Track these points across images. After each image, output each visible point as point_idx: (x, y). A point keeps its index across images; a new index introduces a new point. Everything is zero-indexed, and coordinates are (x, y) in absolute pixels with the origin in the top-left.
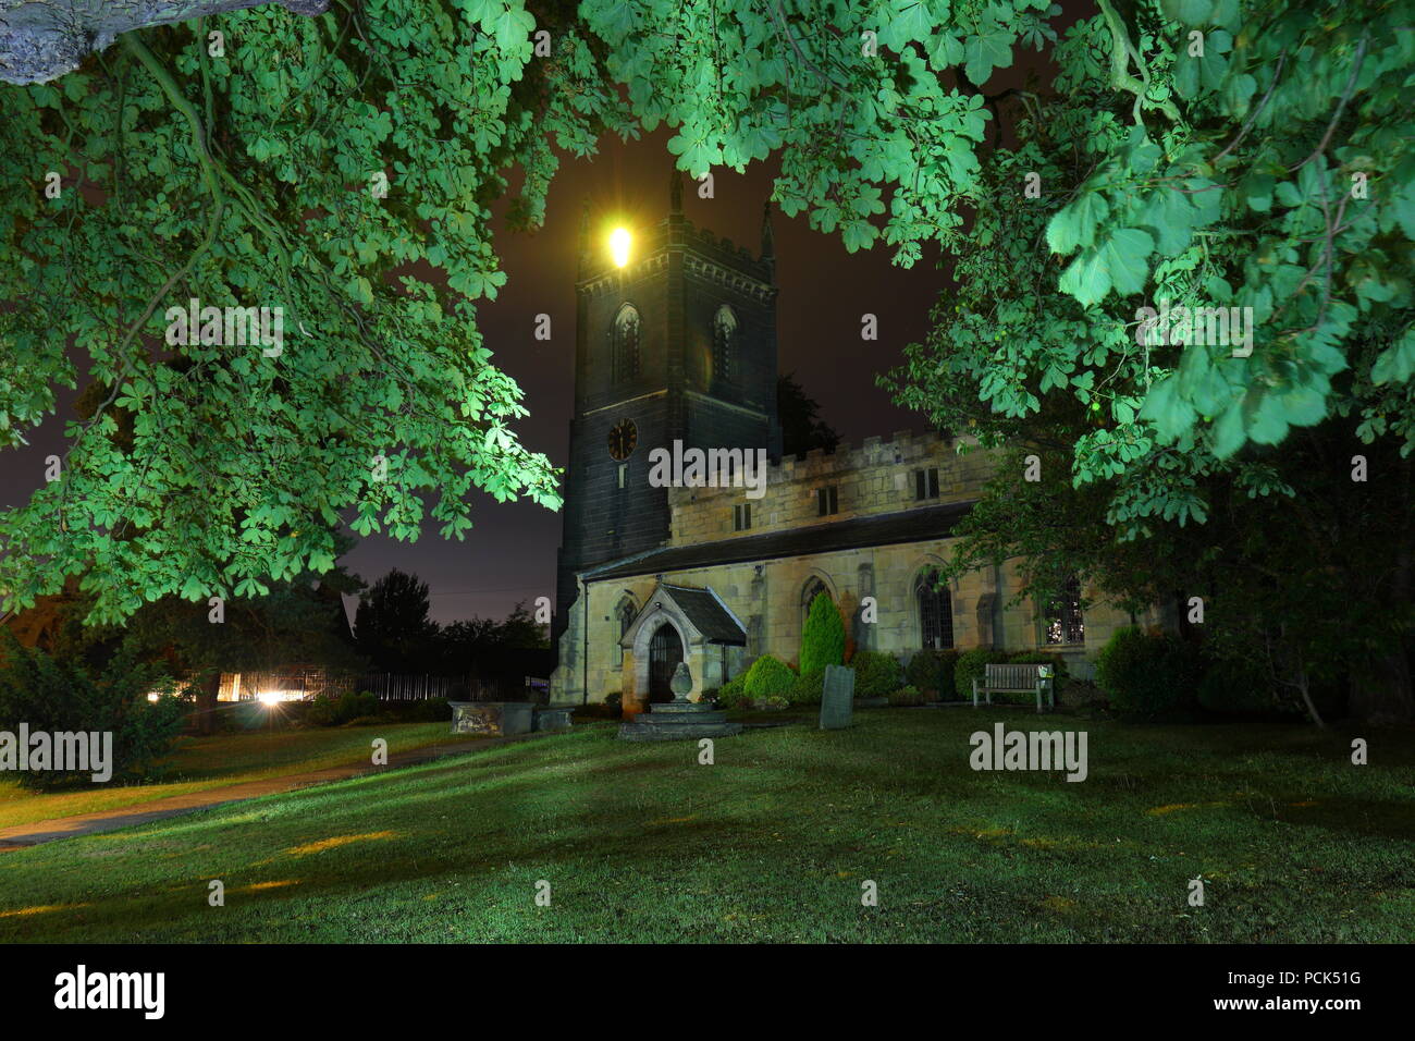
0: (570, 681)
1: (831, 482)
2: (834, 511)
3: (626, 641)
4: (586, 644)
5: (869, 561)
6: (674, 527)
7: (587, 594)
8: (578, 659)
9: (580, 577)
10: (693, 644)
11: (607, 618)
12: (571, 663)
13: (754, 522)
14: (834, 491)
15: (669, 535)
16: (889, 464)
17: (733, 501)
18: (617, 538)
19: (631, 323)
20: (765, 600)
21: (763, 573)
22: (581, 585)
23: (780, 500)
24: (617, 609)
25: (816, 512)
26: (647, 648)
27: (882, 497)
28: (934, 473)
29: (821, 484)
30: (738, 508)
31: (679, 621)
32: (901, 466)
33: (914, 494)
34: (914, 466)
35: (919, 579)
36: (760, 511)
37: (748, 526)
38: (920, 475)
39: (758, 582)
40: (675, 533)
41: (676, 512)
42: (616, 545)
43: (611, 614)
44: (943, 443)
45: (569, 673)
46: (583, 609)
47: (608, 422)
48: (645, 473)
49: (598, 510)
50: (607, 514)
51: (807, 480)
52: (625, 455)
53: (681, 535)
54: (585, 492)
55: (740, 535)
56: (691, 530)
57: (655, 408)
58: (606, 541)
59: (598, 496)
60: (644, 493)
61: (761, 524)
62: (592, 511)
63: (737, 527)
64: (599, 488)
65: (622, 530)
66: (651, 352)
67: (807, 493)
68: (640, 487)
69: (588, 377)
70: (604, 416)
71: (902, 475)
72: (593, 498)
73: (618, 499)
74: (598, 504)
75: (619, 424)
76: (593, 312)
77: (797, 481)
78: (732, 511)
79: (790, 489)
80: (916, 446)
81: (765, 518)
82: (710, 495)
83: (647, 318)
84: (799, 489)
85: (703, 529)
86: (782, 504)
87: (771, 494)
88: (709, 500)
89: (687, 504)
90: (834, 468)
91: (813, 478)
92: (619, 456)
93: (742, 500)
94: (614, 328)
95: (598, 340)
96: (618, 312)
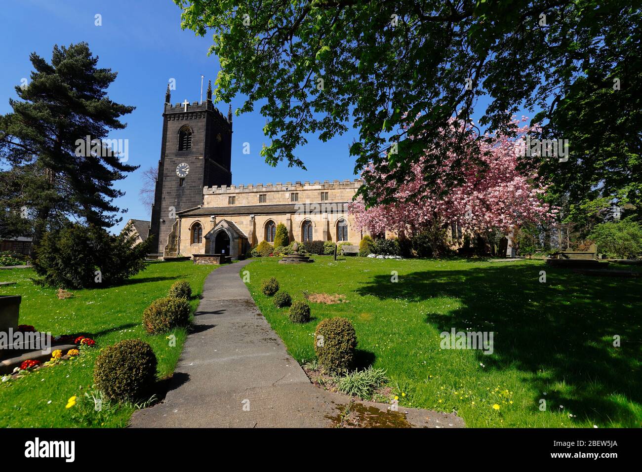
1: (265, 193)
2: (265, 201)
3: (207, 236)
4: (179, 237)
6: (205, 201)
7: (183, 222)
8: (175, 242)
11: (189, 229)
12: (173, 243)
13: (236, 202)
14: (265, 196)
15: (203, 204)
17: (229, 195)
18: (179, 202)
22: (177, 218)
23: (246, 197)
24: (193, 226)
25: (259, 202)
26: (215, 239)
27: (281, 200)
28: (297, 195)
29: (261, 193)
30: (230, 198)
32: (287, 192)
33: (290, 199)
34: (291, 192)
36: (239, 199)
37: (234, 203)
38: (293, 195)
40: (205, 203)
41: (206, 197)
42: (178, 205)
43: (191, 228)
45: (172, 246)
46: (179, 225)
47: (176, 163)
48: (192, 182)
49: (170, 193)
50: (175, 194)
51: (257, 192)
52: (184, 175)
53: (208, 204)
54: (165, 186)
55: (231, 205)
56: (212, 203)
57: (198, 162)
58: (174, 203)
59: (171, 188)
60: (191, 189)
61: (239, 203)
62: (168, 193)
63: (229, 203)
64: (172, 185)
65: (181, 200)
66: (196, 143)
67: (256, 196)
68: (190, 187)
69: (167, 147)
70: (175, 161)
71: (288, 195)
72: (168, 188)
73: (180, 190)
74: (170, 190)
75: (181, 165)
76: (170, 125)
77: (253, 192)
78: (228, 198)
79: (251, 194)
80: (293, 187)
81: (241, 201)
82: (220, 192)
83: (195, 132)
84: (253, 194)
85: (217, 202)
86: (248, 198)
87: (243, 195)
88: (220, 194)
89: (211, 194)
90: (266, 190)
91: (259, 192)
92: (181, 175)
93: (232, 196)
94: (180, 132)
95: (173, 135)
96: (182, 127)
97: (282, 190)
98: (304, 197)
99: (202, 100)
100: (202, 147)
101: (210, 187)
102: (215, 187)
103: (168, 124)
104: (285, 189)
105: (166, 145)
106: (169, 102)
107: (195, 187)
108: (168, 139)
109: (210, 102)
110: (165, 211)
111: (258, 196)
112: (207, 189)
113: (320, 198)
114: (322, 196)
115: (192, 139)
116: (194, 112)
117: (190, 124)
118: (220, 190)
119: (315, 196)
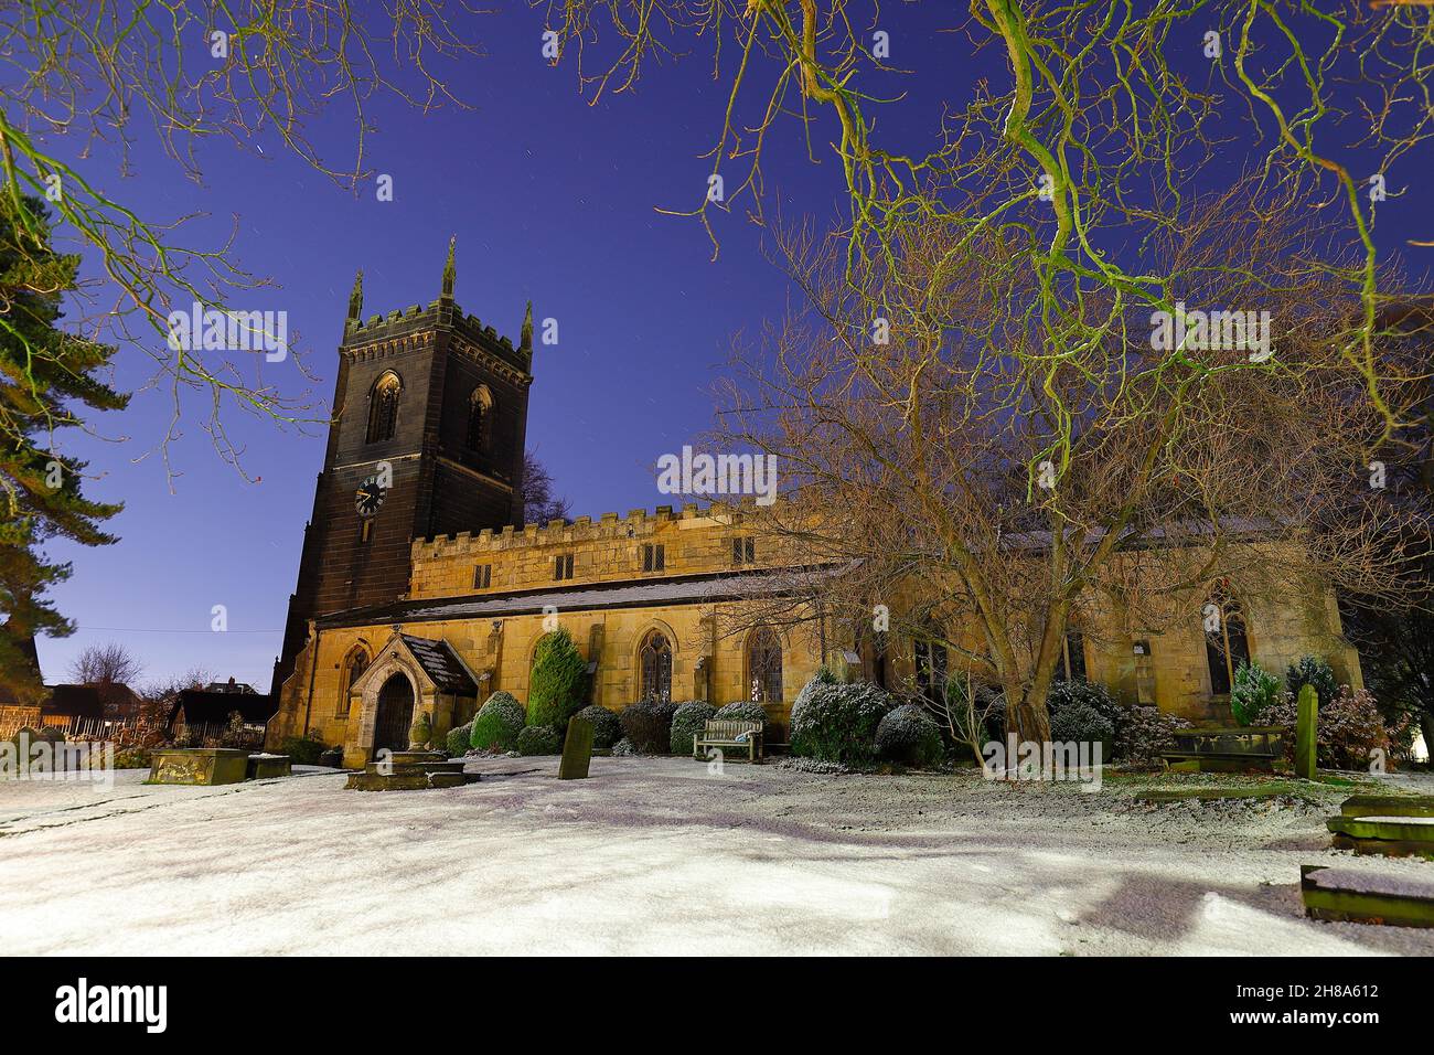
0: (289, 727)
1: (569, 550)
2: (569, 576)
3: (356, 688)
4: (311, 691)
5: (600, 622)
6: (414, 581)
7: (318, 641)
8: (300, 705)
9: (312, 624)
10: (425, 694)
11: (337, 667)
12: (293, 708)
13: (492, 581)
14: (570, 559)
15: (409, 589)
16: (622, 538)
17: (474, 561)
18: (354, 588)
19: (392, 389)
20: (500, 655)
21: (500, 629)
22: (312, 633)
23: (519, 563)
24: (348, 657)
25: (551, 576)
26: (376, 697)
27: (614, 567)
28: (661, 549)
29: (560, 551)
30: (479, 568)
31: (414, 672)
32: (633, 540)
33: (642, 566)
34: (644, 541)
35: (644, 642)
36: (500, 572)
37: (487, 585)
38: (648, 549)
39: (495, 637)
40: (414, 588)
41: (417, 567)
42: (352, 596)
43: (341, 662)
44: (671, 523)
45: (288, 719)
46: (312, 655)
47: (358, 479)
48: (390, 528)
49: (336, 562)
50: (347, 565)
51: (547, 546)
52: (372, 510)
53: (420, 588)
54: (327, 543)
55: (479, 592)
56: (431, 586)
57: (407, 470)
58: (344, 590)
59: (339, 548)
60: (387, 549)
61: (499, 584)
62: (332, 562)
63: (477, 586)
64: (342, 540)
65: (361, 581)
66: (410, 415)
67: (546, 559)
68: (384, 542)
69: (342, 435)
70: (354, 473)
71: (633, 549)
72: (334, 548)
73: (359, 552)
74: (338, 555)
75: (369, 482)
76: (354, 375)
77: (537, 548)
78: (473, 570)
79: (530, 554)
80: (647, 525)
81: (504, 578)
82: (453, 554)
83: (408, 386)
84: (538, 553)
85: (443, 585)
86: (522, 567)
87: (512, 557)
88: (452, 558)
89: (429, 560)
90: (572, 538)
91: (553, 546)
92: (365, 511)
93: (483, 561)
94: (374, 392)
95: (356, 401)
96: (379, 378)
97: (615, 538)
98: (681, 553)
100: (420, 426)
101: (430, 540)
102: (440, 540)
103: (349, 373)
104: (623, 531)
105: (339, 431)
106: (355, 317)
107: (394, 541)
108: (344, 412)
109: (447, 303)
111: (552, 559)
112: (421, 545)
113: (729, 557)
114: (737, 548)
115: (399, 408)
116: (408, 335)
117: (398, 368)
118: (453, 548)
119: (714, 551)
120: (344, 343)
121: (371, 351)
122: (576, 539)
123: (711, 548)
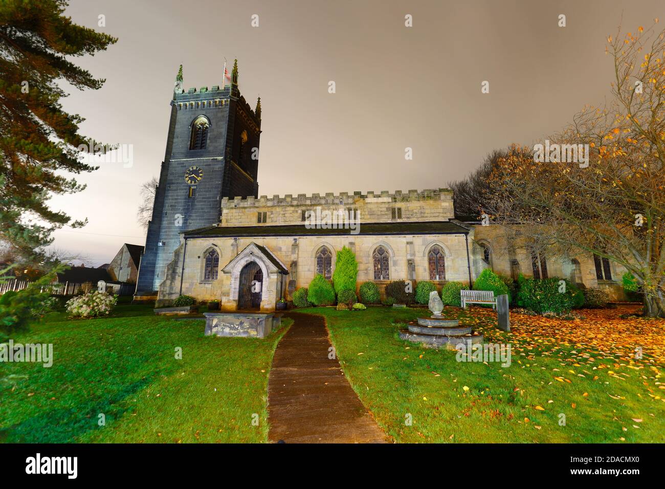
0: (171, 288)
1: (309, 208)
3: (227, 269)
4: (183, 269)
5: (353, 241)
6: (223, 218)
7: (186, 244)
8: (177, 277)
9: (182, 236)
10: (271, 273)
11: (199, 257)
13: (268, 220)
15: (220, 221)
16: (338, 204)
17: (257, 210)
18: (186, 220)
19: (203, 125)
20: (298, 255)
21: (297, 242)
22: (182, 239)
23: (282, 212)
24: (204, 253)
25: (300, 219)
26: (239, 274)
29: (304, 208)
30: (259, 214)
31: (264, 262)
32: (342, 206)
34: (348, 206)
35: (375, 252)
36: (272, 216)
37: (265, 221)
39: (295, 246)
40: (224, 221)
41: (225, 211)
43: (202, 256)
44: (362, 199)
45: (171, 283)
46: (182, 251)
47: (185, 166)
48: (207, 192)
49: (175, 206)
50: (181, 208)
51: (298, 206)
52: (195, 182)
53: (227, 221)
54: (167, 196)
55: (261, 225)
56: (233, 221)
57: (215, 165)
59: (176, 199)
60: (205, 202)
61: (272, 222)
62: (171, 206)
63: (259, 221)
64: (177, 196)
65: (190, 216)
66: (216, 138)
67: (297, 211)
68: (203, 198)
69: (174, 144)
70: (183, 163)
72: (172, 199)
73: (188, 202)
74: (175, 203)
75: (193, 168)
76: (180, 115)
77: (292, 206)
78: (257, 214)
79: (288, 209)
80: (349, 199)
81: (275, 219)
82: (246, 206)
83: (214, 124)
84: (292, 209)
85: (240, 220)
86: (284, 214)
87: (278, 209)
88: (244, 208)
89: (232, 208)
90: (311, 202)
91: (301, 205)
92: (191, 182)
93: (262, 211)
94: (193, 125)
95: (183, 129)
96: (196, 118)
97: (333, 204)
98: (367, 213)
99: (224, 83)
100: (222, 144)
101: (231, 198)
102: (237, 199)
103: (178, 114)
104: (338, 202)
105: (173, 142)
106: (180, 87)
107: (210, 198)
108: (175, 134)
109: (235, 87)
110: (166, 232)
111: (300, 211)
112: (227, 201)
113: (390, 216)
114: (393, 213)
115: (209, 134)
116: (214, 99)
117: (208, 115)
118: (246, 203)
119: (383, 213)
120: (175, 99)
121: (192, 105)
122: (313, 203)
123: (381, 211)
